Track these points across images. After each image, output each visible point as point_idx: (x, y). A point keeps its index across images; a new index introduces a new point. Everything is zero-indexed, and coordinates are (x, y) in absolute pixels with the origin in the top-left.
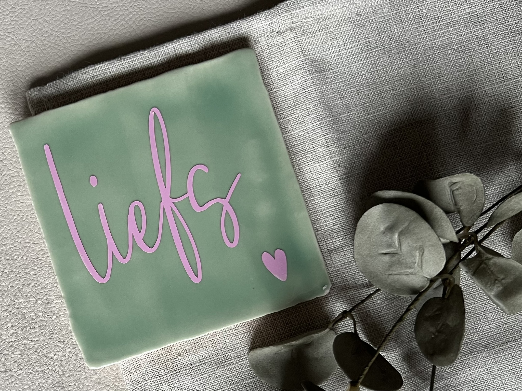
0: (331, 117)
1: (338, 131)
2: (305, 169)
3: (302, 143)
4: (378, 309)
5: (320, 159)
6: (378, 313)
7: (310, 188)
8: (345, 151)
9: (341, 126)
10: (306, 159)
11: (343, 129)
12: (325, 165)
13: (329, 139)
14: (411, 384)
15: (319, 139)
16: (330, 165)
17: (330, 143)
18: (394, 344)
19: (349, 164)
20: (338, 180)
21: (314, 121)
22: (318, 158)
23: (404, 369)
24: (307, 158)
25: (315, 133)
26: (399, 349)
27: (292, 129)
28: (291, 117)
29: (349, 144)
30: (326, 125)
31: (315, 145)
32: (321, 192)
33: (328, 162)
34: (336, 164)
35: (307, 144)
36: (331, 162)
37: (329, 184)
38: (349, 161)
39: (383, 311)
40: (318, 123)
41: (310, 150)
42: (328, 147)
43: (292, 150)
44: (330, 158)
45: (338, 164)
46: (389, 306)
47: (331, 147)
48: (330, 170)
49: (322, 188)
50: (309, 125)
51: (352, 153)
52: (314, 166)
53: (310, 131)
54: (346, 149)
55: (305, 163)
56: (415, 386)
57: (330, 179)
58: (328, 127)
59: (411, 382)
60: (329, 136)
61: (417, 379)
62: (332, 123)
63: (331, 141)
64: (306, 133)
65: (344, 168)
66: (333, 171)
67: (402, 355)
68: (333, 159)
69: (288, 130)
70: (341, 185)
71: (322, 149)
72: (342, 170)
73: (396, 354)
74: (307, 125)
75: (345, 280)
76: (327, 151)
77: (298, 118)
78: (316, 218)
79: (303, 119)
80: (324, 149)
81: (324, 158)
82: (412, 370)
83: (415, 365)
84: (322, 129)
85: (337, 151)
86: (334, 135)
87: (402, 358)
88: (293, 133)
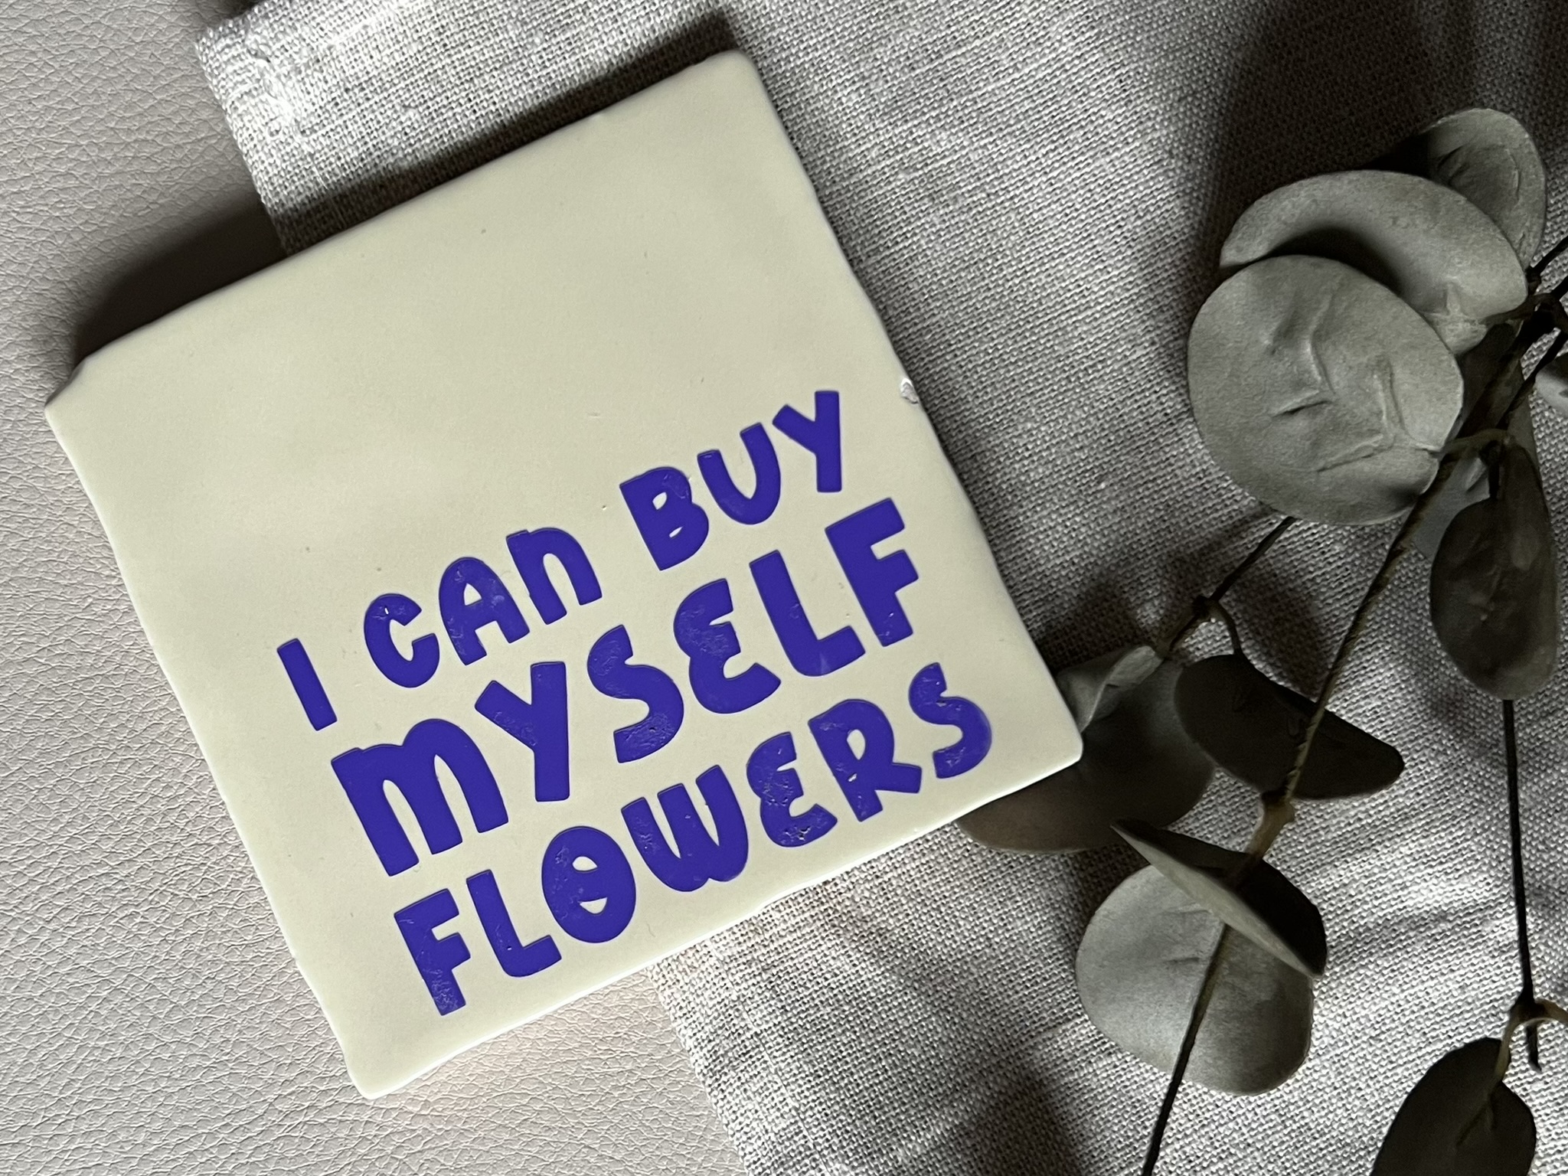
0: (1126, 12)
1: (1154, 49)
2: (1069, 179)
3: (1049, 103)
4: (1338, 572)
5: (1112, 143)
6: (1341, 584)
7: (1089, 235)
8: (1182, 110)
9: (1163, 33)
10: (1069, 148)
11: (1168, 44)
12: (1126, 158)
13: (1129, 77)
14: (1465, 783)
15: (1099, 83)
16: (1142, 157)
17: (1133, 91)
18: (1399, 669)
19: (1200, 146)
20: (1171, 199)
21: (1077, 31)
22: (1104, 140)
23: (1440, 740)
24: (1070, 144)
25: (1084, 65)
26: (1416, 683)
27: (1012, 64)
28: (1006, 29)
29: (1194, 86)
30: (1114, 38)
31: (1090, 101)
32: (1124, 242)
33: (1136, 148)
34: (1160, 152)
35: (1066, 101)
36: (1145, 147)
37: (1145, 215)
38: (1199, 135)
39: (1353, 575)
40: (1092, 33)
41: (1075, 120)
42: (1131, 101)
43: (1022, 127)
44: (1139, 136)
45: (1166, 151)
46: (1370, 558)
47: (1138, 102)
48: (1145, 172)
49: (1125, 229)
50: (1065, 44)
51: (1206, 110)
52: (1092, 167)
53: (1069, 62)
54: (1183, 103)
55: (1065, 160)
56: (1479, 788)
57: (1146, 199)
58: (1122, 41)
59: (1466, 779)
60: (1127, 68)
61: (1483, 766)
62: (1132, 27)
63: (1136, 84)
64: (1058, 69)
65: (1186, 160)
66: (1153, 175)
67: (1428, 700)
68: (1149, 138)
69: (1002, 69)
70: (1183, 213)
71: (1113, 112)
72: (1181, 168)
73: (1409, 697)
74: (1057, 45)
75: (1229, 498)
76: (1128, 114)
77: (1029, 28)
78: (1119, 325)
79: (1044, 28)
80: (1120, 111)
81: (1122, 138)
82: (1465, 742)
83: (1472, 724)
84: (1103, 49)
85: (1157, 113)
86: (1141, 64)
87: (1431, 707)
88: (1017, 75)
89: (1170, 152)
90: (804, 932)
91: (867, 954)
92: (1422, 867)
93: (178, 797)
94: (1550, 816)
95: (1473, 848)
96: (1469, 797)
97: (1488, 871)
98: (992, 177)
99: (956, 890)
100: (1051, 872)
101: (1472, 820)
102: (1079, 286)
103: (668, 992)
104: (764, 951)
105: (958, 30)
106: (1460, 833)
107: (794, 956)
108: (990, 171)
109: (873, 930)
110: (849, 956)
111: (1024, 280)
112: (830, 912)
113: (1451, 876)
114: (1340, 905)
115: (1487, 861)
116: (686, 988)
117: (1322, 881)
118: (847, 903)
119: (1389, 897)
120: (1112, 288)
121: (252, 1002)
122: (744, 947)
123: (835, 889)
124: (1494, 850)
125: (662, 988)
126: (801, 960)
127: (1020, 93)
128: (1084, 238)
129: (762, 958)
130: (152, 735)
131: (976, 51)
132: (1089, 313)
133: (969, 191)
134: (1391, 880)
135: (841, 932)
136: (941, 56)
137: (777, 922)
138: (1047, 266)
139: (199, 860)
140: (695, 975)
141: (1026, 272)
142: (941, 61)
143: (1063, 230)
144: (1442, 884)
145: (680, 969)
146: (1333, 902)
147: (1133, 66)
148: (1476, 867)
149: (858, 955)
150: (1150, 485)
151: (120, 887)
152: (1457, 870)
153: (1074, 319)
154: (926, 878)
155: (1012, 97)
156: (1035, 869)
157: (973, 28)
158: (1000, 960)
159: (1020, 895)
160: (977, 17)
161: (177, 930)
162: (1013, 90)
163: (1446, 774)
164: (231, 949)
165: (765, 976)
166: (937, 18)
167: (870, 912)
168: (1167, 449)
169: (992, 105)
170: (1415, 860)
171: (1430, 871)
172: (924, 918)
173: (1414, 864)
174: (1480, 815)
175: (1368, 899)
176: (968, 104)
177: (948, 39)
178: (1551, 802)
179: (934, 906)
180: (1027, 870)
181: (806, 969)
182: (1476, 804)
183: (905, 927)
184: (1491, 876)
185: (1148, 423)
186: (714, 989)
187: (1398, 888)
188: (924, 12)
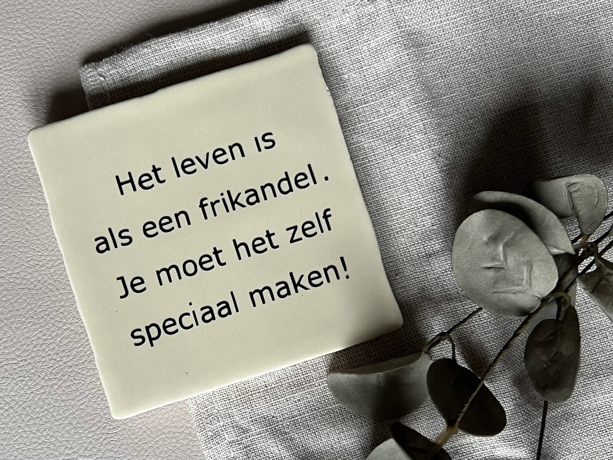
0: (430, 100)
1: (438, 115)
2: (400, 159)
3: (396, 130)
4: (484, 324)
5: (418, 148)
6: (485, 329)
7: (405, 181)
8: (446, 139)
9: (442, 109)
10: (401, 148)
11: (444, 113)
12: (422, 155)
13: (428, 124)
14: (522, 412)
15: (416, 125)
16: (428, 155)
17: (428, 130)
18: (502, 365)
19: (451, 154)
20: (437, 173)
21: (410, 104)
22: (415, 146)
23: (515, 395)
24: (402, 146)
25: (411, 117)
26: (508, 371)
27: (385, 113)
28: (384, 99)
29: (452, 131)
30: (424, 109)
31: (412, 131)
32: (418, 186)
33: (427, 151)
34: (435, 154)
35: (402, 130)
36: (430, 152)
37: (427, 177)
38: (451, 150)
39: (490, 327)
40: (415, 106)
41: (405, 137)
42: (427, 133)
43: (385, 137)
44: (428, 147)
45: (438, 154)
46: (497, 321)
47: (430, 134)
48: (429, 161)
49: (419, 181)
50: (405, 108)
51: (455, 140)
52: (409, 156)
53: (406, 115)
54: (447, 137)
55: (400, 152)
56: (527, 415)
57: (428, 171)
58: (427, 110)
59: (523, 411)
60: (427, 121)
61: (530, 406)
62: (431, 105)
63: (430, 127)
64: (401, 117)
65: (445, 159)
66: (432, 162)
68: (432, 148)
69: (381, 114)
70: (441, 179)
71: (420, 136)
72: (443, 161)
73: (505, 377)
74: (402, 108)
75: (447, 289)
76: (425, 138)
77: (392, 100)
78: (412, 217)
79: (398, 101)
80: (422, 137)
81: (422, 147)
82: (524, 396)
83: (527, 389)
84: (419, 112)
85: (436, 139)
86: (433, 120)
87: (513, 381)
88: (386, 117)
89: (439, 155)
90: (262, 435)
91: (285, 447)
92: (502, 441)
93: (48, 339)
94: (551, 428)
95: (522, 437)
96: (523, 418)
97: (527, 447)
98: (372, 154)
99: (323, 426)
100: (359, 424)
101: (523, 427)
102: (399, 200)
103: (207, 451)
104: (246, 440)
105: (366, 97)
106: (518, 431)
107: (257, 444)
108: (371, 152)
109: (289, 438)
110: (278, 447)
111: (379, 195)
112: (273, 429)
113: (512, 447)
114: (469, 450)
115: (526, 443)
116: (214, 450)
117: (463, 440)
118: (280, 426)
119: (488, 450)
120: (411, 202)
121: (60, 422)
122: (239, 438)
123: (276, 420)
124: (530, 439)
125: (205, 449)
126: (260, 445)
127: (386, 124)
128: (403, 182)
129: (245, 443)
130: (43, 314)
131: (372, 106)
132: (402, 210)
133: (362, 159)
134: (489, 444)
135: (276, 437)
136: (358, 106)
137: (252, 430)
138: (388, 191)
139: (51, 365)
140: (219, 446)
141: (380, 192)
142: (358, 108)
143: (396, 178)
144: (509, 449)
145: (213, 443)
146: (466, 449)
147: (429, 120)
148: (522, 445)
149: (281, 447)
150: (416, 279)
151: (20, 369)
152: (515, 445)
153: (396, 212)
154: (312, 420)
155: (383, 125)
156: (353, 422)
157: (372, 97)
158: (336, 455)
159: (346, 431)
160: (374, 93)
161: (38, 389)
162: (384, 122)
163: (515, 408)
164: (56, 401)
165: (245, 450)
166: (359, 91)
167: (288, 431)
168: (425, 267)
169: (375, 127)
170: (499, 438)
171: (505, 443)
172: (309, 435)
173: (499, 440)
174: (526, 425)
175: (480, 450)
176: (366, 125)
177: (362, 100)
178: (553, 422)
179: (314, 432)
180: (350, 422)
181: (261, 449)
182: (525, 421)
183: (301, 438)
184: (528, 449)
185: (419, 256)
186: (225, 452)
187: (492, 447)
188: (354, 88)
